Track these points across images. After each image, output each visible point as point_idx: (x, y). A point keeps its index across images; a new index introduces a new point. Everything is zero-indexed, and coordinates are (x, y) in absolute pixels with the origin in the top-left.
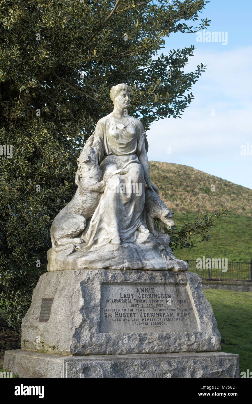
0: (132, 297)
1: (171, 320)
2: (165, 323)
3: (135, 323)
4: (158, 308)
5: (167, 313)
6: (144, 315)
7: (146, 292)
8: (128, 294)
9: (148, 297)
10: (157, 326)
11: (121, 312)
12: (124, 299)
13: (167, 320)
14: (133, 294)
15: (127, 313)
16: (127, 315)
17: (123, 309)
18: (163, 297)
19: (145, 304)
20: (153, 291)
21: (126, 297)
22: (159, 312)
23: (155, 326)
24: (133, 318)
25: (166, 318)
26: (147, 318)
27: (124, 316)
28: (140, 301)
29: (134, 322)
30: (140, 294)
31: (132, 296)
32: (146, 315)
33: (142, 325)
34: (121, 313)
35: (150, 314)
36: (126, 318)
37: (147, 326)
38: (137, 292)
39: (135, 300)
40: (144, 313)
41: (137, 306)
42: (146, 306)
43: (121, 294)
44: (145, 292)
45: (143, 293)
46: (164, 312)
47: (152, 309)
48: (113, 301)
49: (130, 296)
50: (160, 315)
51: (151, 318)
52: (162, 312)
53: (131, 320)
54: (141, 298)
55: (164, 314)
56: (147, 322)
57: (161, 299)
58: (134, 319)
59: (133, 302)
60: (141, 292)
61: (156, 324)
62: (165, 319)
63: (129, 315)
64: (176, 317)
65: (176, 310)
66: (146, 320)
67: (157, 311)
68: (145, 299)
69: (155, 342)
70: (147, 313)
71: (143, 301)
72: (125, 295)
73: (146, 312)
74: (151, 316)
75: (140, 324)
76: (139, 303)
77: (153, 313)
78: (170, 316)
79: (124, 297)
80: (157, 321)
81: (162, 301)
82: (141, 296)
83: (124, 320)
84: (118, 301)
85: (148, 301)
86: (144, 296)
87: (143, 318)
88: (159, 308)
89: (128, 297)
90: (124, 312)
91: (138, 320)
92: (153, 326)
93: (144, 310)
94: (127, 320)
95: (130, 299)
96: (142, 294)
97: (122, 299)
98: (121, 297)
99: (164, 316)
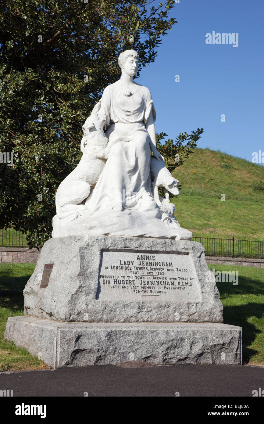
0: (132, 265)
1: (172, 289)
2: (165, 292)
3: (134, 291)
4: (158, 277)
5: (168, 282)
6: (144, 283)
7: (147, 260)
8: (128, 261)
9: (149, 264)
10: (157, 294)
11: (120, 279)
12: (123, 266)
13: (167, 289)
14: (133, 262)
15: (126, 281)
16: (127, 282)
17: (122, 276)
18: (164, 266)
19: (145, 272)
20: (154, 259)
21: (126, 264)
22: (160, 280)
23: (155, 294)
24: (132, 285)
25: (167, 286)
26: (146, 286)
27: (123, 284)
28: (140, 269)
29: (133, 289)
30: (140, 261)
31: (132, 263)
32: (146, 283)
33: (142, 293)
34: (120, 281)
35: (150, 282)
36: (125, 285)
37: (147, 294)
38: (137, 259)
39: (135, 267)
40: (144, 281)
41: (137, 273)
42: (146, 274)
43: (120, 261)
44: (145, 259)
45: (143, 260)
46: (165, 280)
47: (152, 277)
48: (113, 268)
49: (130, 263)
50: (160, 283)
51: (151, 286)
52: (162, 280)
53: (130, 288)
54: (142, 266)
55: (165, 283)
56: (146, 290)
57: (162, 267)
58: (133, 287)
59: (133, 270)
60: (142, 259)
61: (155, 292)
62: (165, 287)
63: (128, 282)
64: (177, 286)
65: (178, 279)
66: (146, 288)
67: (158, 279)
68: (145, 266)
69: (154, 311)
70: (147, 281)
71: (143, 269)
72: (125, 261)
73: (146, 279)
74: (151, 284)
75: (139, 291)
76: (138, 270)
77: (153, 281)
78: (170, 285)
79: (124, 264)
80: (157, 289)
81: (163, 269)
82: (142, 263)
83: (123, 288)
84: (117, 268)
85: (149, 268)
86: (145, 264)
87: (143, 285)
88: (160, 276)
89: (128, 264)
90: (123, 279)
91: (137, 287)
92: (152, 294)
93: (144, 278)
94: (125, 287)
95: (130, 266)
96: (143, 262)
97: (122, 266)
98: (121, 264)
99: (164, 285)
